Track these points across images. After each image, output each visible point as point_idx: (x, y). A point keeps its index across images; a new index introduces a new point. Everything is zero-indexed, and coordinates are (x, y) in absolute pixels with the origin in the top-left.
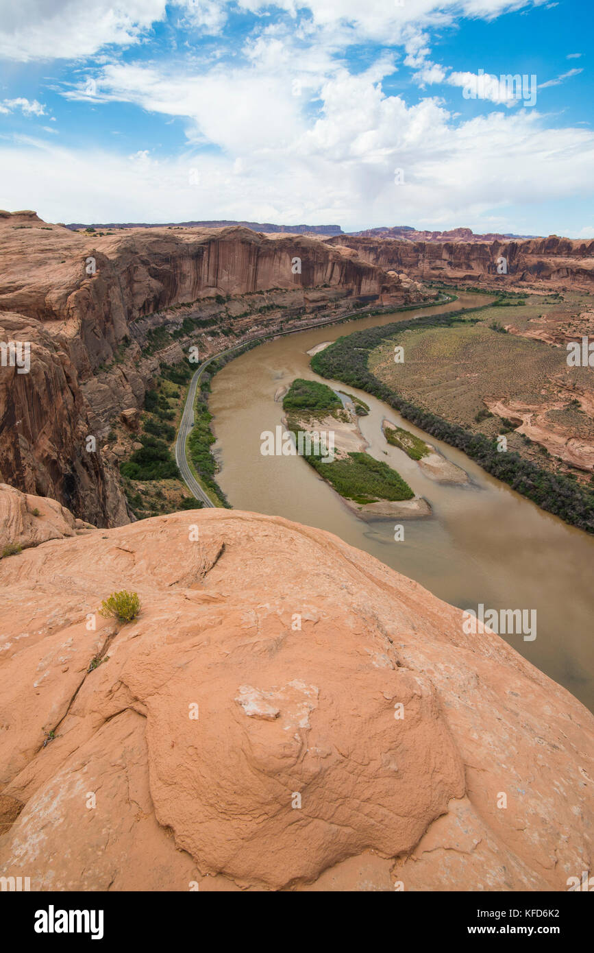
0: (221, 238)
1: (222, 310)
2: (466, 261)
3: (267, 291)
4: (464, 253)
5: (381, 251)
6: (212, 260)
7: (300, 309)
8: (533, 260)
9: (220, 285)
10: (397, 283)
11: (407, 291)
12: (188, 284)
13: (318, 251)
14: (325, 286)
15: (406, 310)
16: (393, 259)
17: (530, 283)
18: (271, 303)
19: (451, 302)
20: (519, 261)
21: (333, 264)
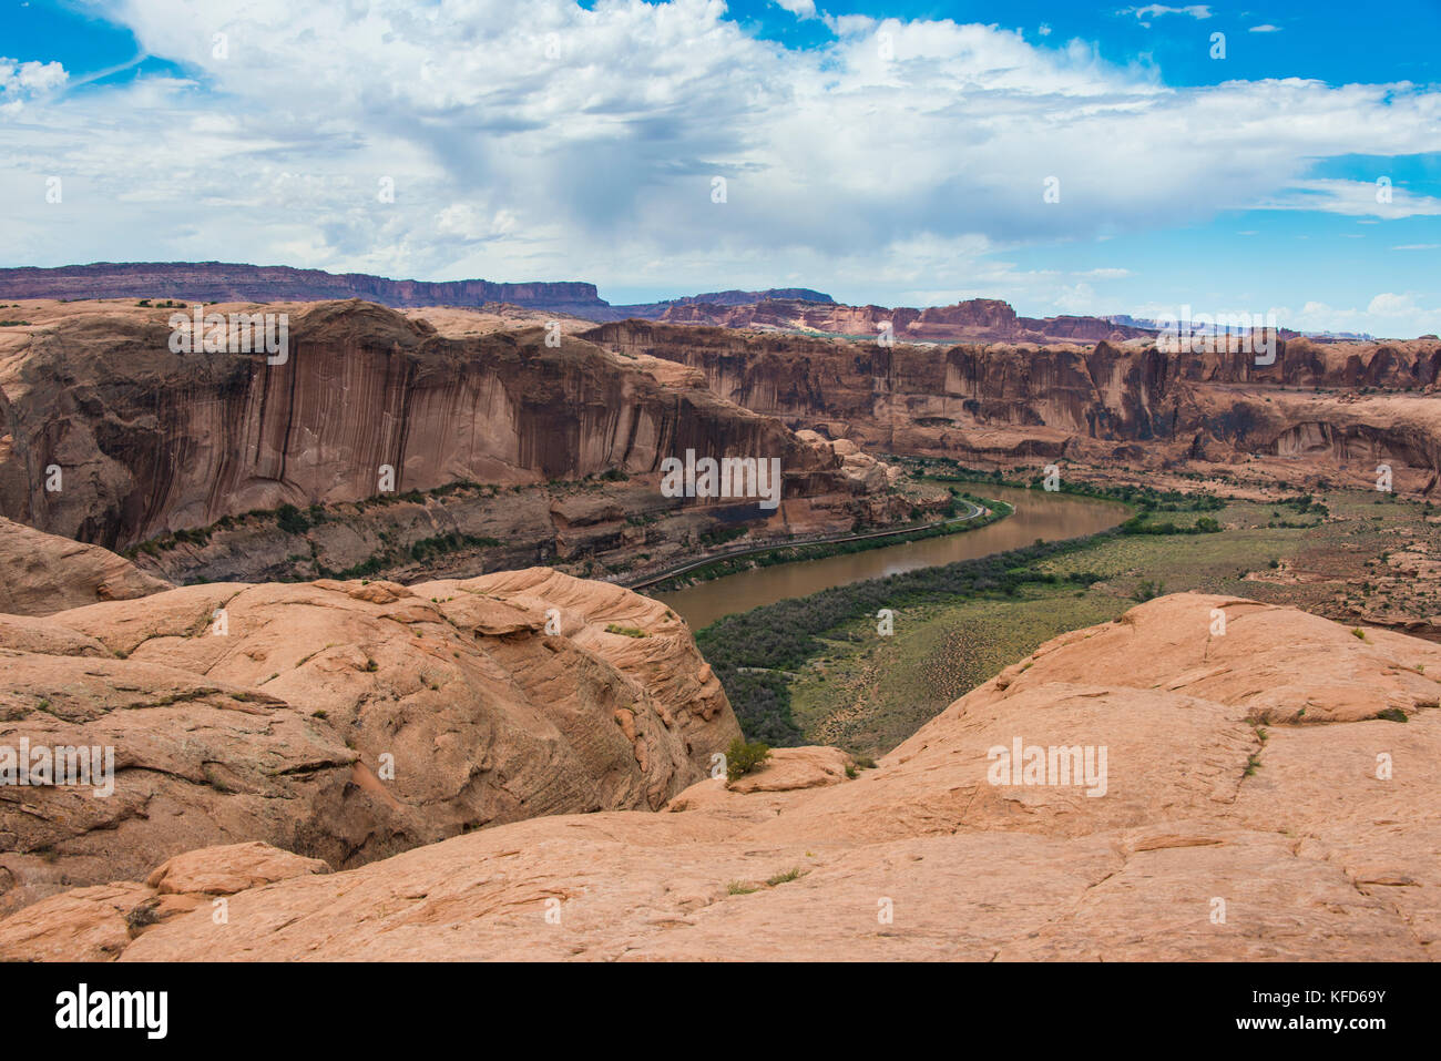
0: (306, 334)
1: (300, 553)
2: (1020, 400)
3: (435, 493)
4: (1012, 377)
5: (757, 367)
6: (274, 401)
7: (540, 546)
8: (1220, 399)
9: (292, 476)
10: (831, 465)
11: (860, 489)
12: (202, 470)
13: (592, 372)
14: (612, 476)
15: (863, 549)
16: (794, 393)
17: (1220, 466)
18: (449, 528)
19: (994, 521)
20: (1177, 401)
21: (636, 411)
